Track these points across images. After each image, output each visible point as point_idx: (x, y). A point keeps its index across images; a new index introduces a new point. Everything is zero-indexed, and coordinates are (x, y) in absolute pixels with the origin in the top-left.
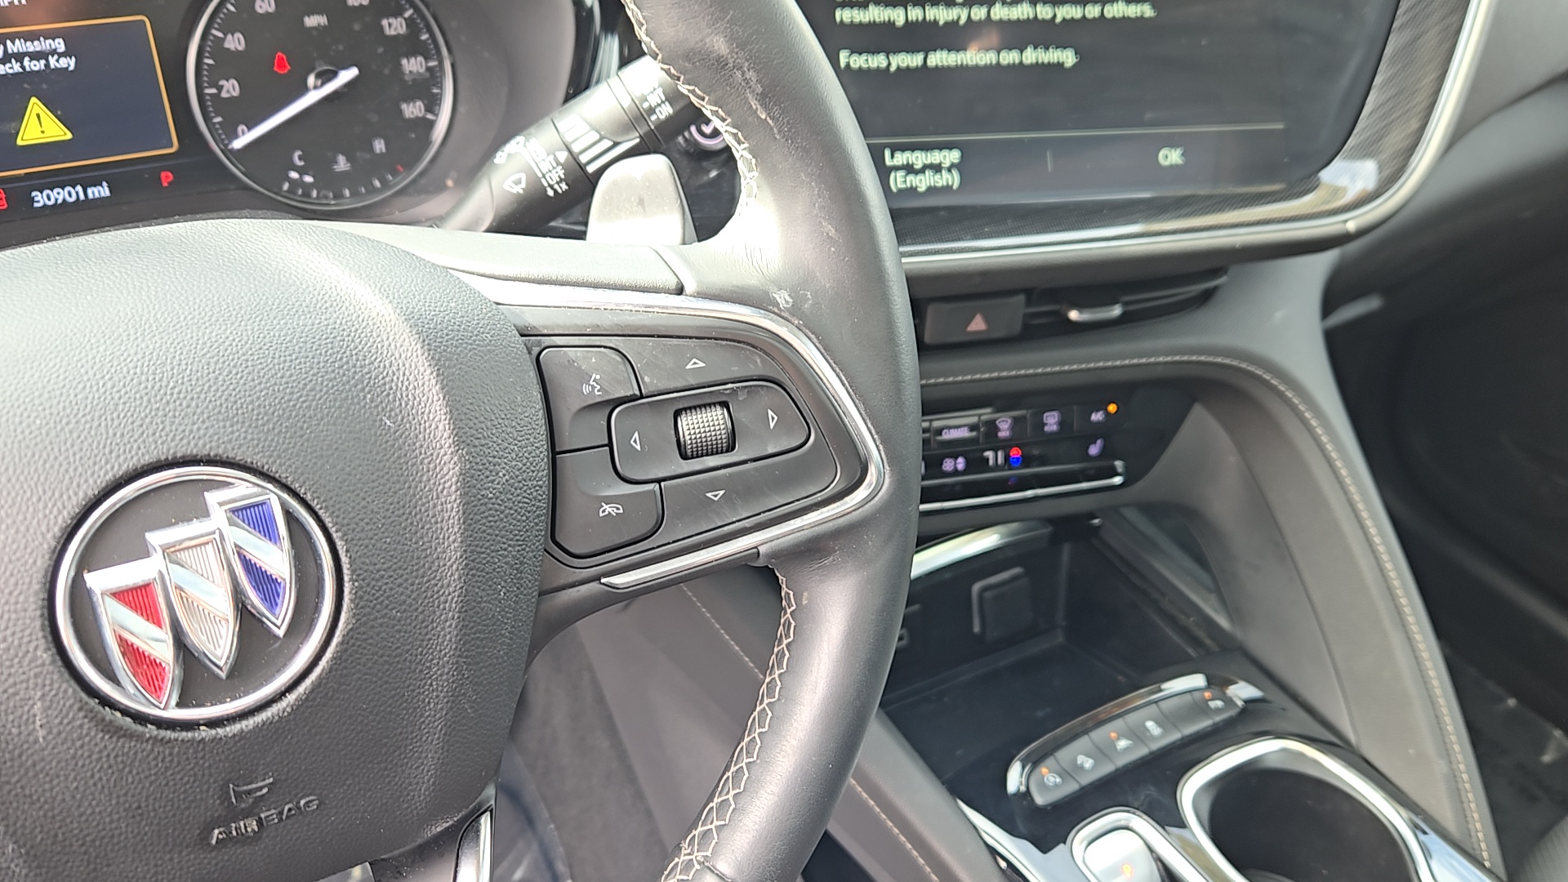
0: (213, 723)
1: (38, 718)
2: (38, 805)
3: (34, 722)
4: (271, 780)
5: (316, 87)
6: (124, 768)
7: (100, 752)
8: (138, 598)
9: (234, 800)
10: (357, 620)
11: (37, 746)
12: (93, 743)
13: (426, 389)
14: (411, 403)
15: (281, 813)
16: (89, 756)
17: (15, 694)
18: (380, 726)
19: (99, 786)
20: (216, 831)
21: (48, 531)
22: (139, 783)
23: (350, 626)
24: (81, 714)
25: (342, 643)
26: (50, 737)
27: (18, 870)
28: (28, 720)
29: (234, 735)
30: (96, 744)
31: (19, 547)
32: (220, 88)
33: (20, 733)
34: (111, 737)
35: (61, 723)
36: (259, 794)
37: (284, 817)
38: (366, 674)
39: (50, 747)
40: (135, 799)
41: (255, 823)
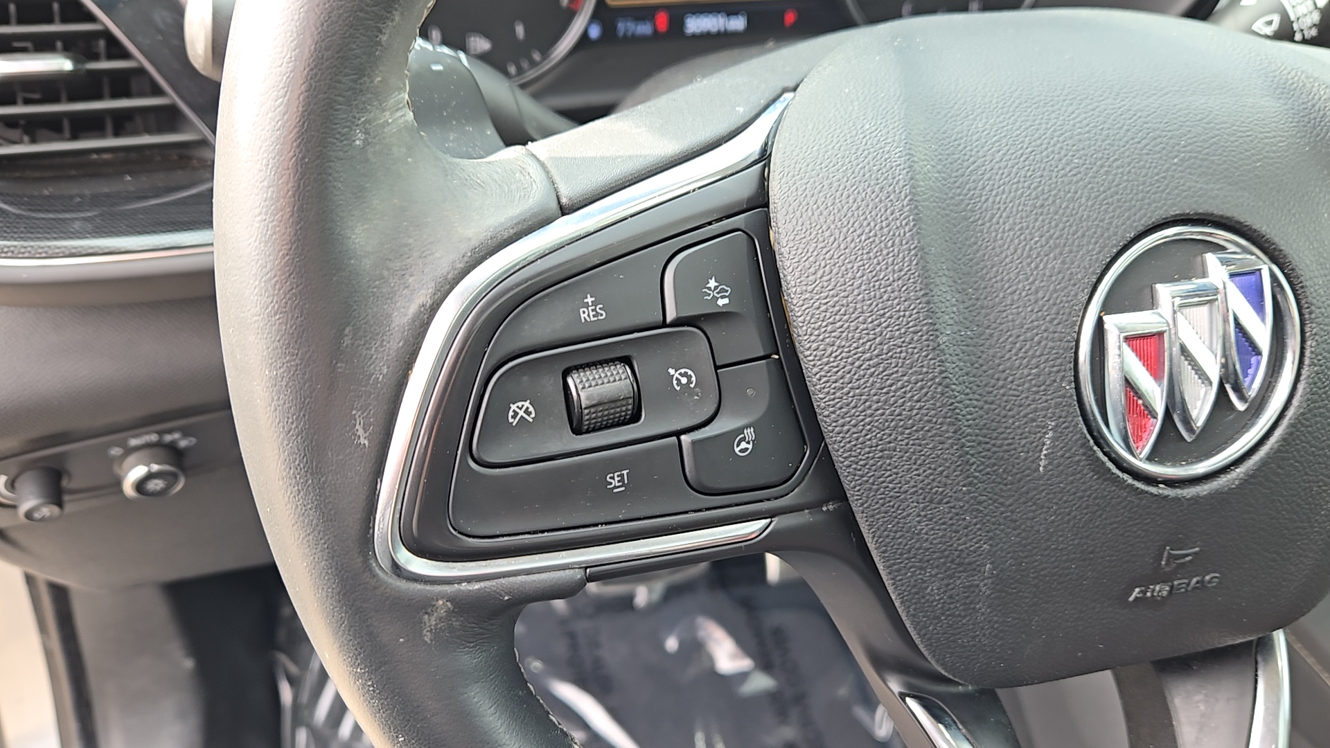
0: (1171, 483)
1: (1045, 447)
2: (1018, 531)
3: (1041, 451)
4: (1197, 549)
6: (1097, 511)
7: (1085, 491)
9: (1163, 563)
10: (1308, 405)
11: (1036, 474)
12: (1082, 481)
15: (1188, 584)
16: (1075, 493)
17: (1033, 420)
18: (1287, 516)
19: (1072, 523)
20: (1137, 590)
22: (1102, 529)
23: (1302, 410)
24: (1082, 451)
25: (1292, 425)
26: (1050, 467)
27: (983, 589)
28: (1037, 446)
29: (1191, 498)
30: (1084, 483)
31: (1064, 278)
33: (1026, 459)
34: (1098, 479)
35: (1062, 456)
36: (1182, 561)
37: (1189, 588)
38: (1297, 462)
39: (1046, 477)
40: (1093, 543)
41: (1167, 588)
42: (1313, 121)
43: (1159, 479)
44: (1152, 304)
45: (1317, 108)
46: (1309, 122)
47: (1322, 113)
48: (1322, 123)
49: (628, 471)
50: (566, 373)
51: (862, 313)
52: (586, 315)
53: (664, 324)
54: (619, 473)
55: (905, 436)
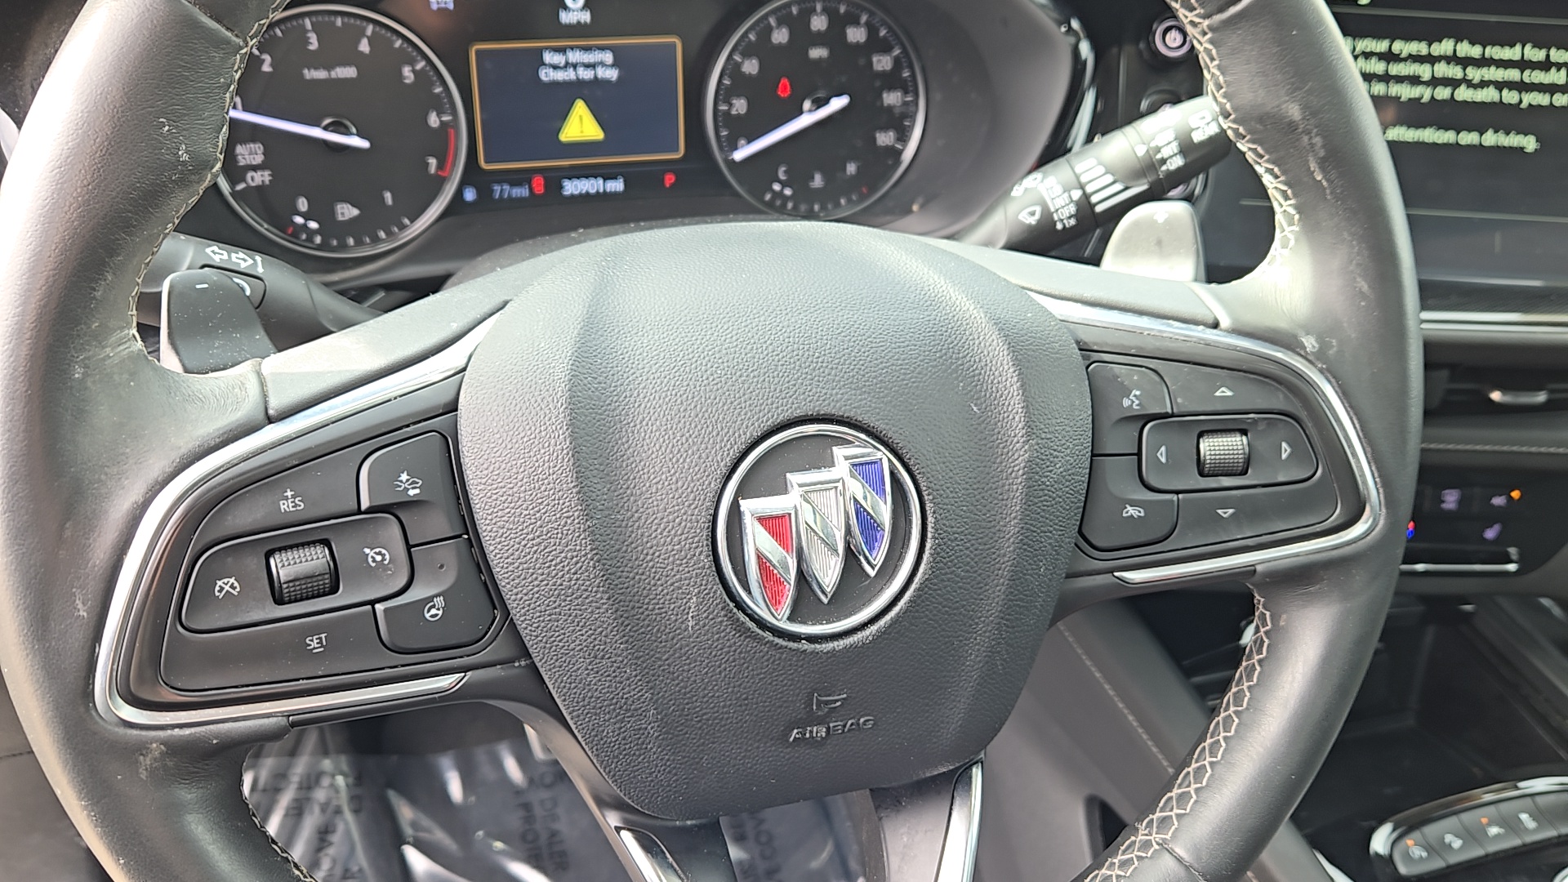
0: (812, 639)
1: (691, 610)
2: (677, 682)
3: (688, 613)
4: (845, 696)
5: (810, 111)
6: (744, 663)
7: (730, 646)
8: (775, 525)
9: (815, 708)
10: (933, 572)
11: (686, 633)
12: (726, 638)
13: (1008, 385)
14: (994, 395)
15: (844, 726)
16: (721, 649)
17: (680, 588)
18: (932, 667)
19: (723, 674)
20: (795, 731)
21: (722, 461)
22: (751, 679)
23: (927, 576)
24: (723, 613)
25: (918, 589)
26: (697, 627)
27: (652, 732)
28: (684, 610)
29: (828, 652)
30: (728, 640)
31: (699, 470)
32: (731, 105)
33: (676, 620)
34: (740, 636)
35: (707, 618)
36: (833, 706)
37: (846, 730)
38: (931, 620)
39: (695, 635)
40: (745, 691)
41: (824, 730)
42: (949, 331)
43: (803, 636)
44: (783, 489)
45: (956, 319)
46: (946, 331)
47: (959, 322)
48: (958, 332)
49: (326, 634)
50: (269, 554)
51: (525, 501)
52: (285, 506)
53: (359, 512)
54: (317, 636)
55: (567, 603)
